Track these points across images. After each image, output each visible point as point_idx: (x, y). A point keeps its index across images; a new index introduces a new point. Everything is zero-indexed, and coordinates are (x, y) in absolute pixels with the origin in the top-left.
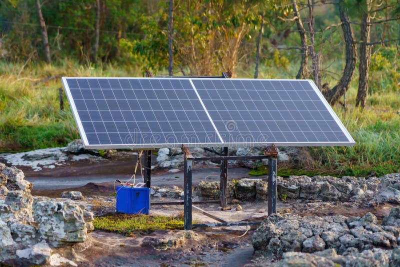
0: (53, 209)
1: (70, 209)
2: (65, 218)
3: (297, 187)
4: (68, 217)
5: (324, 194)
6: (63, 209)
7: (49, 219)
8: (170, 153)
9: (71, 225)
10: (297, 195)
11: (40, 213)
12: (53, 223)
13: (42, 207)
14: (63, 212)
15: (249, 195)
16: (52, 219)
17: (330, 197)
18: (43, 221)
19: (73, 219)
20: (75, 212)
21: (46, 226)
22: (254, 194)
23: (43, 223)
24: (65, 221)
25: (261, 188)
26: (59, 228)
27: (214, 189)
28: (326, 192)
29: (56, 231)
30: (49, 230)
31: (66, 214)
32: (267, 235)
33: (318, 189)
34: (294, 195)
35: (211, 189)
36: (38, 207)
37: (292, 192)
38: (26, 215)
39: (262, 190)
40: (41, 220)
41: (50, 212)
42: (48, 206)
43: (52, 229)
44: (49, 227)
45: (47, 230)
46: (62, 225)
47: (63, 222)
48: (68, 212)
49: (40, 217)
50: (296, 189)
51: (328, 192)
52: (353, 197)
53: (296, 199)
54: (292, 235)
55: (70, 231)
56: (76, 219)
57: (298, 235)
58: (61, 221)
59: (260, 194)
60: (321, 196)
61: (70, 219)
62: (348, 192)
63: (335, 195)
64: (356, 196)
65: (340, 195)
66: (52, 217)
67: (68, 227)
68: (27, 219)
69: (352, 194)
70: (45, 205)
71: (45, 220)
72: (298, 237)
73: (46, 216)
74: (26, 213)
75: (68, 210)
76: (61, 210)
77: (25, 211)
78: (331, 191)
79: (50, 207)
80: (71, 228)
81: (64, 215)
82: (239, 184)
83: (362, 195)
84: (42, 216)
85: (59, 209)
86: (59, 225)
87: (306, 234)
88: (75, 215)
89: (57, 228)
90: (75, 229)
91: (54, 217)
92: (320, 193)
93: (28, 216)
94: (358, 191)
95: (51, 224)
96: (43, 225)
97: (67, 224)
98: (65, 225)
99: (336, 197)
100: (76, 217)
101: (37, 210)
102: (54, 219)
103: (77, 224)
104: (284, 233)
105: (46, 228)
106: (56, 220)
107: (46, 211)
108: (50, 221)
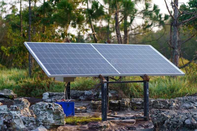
0: (46, 106)
1: (56, 106)
2: (54, 112)
3: (141, 103)
4: (56, 111)
5: (155, 106)
6: (52, 106)
7: (44, 113)
8: (49, 95)
9: (57, 116)
10: (141, 107)
11: (39, 109)
12: (47, 115)
13: (40, 105)
14: (53, 108)
15: (116, 108)
16: (46, 113)
17: (159, 107)
18: (41, 114)
19: (58, 112)
20: (59, 108)
21: (43, 117)
22: (119, 107)
23: (41, 115)
24: (54, 113)
25: (124, 103)
26: (50, 117)
27: (99, 105)
28: (156, 105)
29: (49, 119)
30: (45, 119)
31: (55, 109)
32: (163, 119)
33: (152, 104)
34: (140, 107)
35: (98, 104)
36: (37, 106)
37: (138, 105)
38: (27, 112)
39: (124, 104)
40: (39, 113)
41: (45, 109)
42: (43, 105)
43: (46, 118)
44: (45, 117)
45: (43, 119)
46: (52, 116)
47: (52, 114)
48: (55, 108)
49: (39, 112)
50: (141, 104)
51: (158, 105)
52: (170, 107)
53: (141, 109)
54: (177, 118)
55: (57, 119)
56: (60, 112)
57: (181, 118)
58: (51, 113)
59: (123, 107)
60: (154, 107)
61: (56, 112)
62: (167, 105)
63: (161, 106)
64: (172, 107)
65: (164, 106)
66: (46, 112)
67: (55, 117)
68: (27, 114)
69: (169, 105)
70: (42, 105)
71: (42, 113)
72: (181, 119)
73: (42, 111)
74: (27, 111)
75: (55, 107)
76: (51, 107)
77: (26, 109)
78: (159, 104)
79: (45, 106)
80: (57, 118)
81: (53, 110)
82: (111, 102)
83: (175, 106)
84: (40, 111)
85: (49, 107)
86: (50, 116)
87: (184, 117)
88: (59, 110)
89: (49, 118)
90: (59, 118)
91: (47, 111)
92: (153, 105)
93: (28, 113)
94: (172, 104)
95: (46, 115)
96: (41, 116)
97: (54, 115)
98: (54, 116)
99: (162, 107)
100: (60, 111)
101: (37, 108)
102: (47, 112)
103: (61, 115)
104: (171, 117)
105: (43, 118)
106: (48, 113)
107: (42, 108)
108: (45, 113)
